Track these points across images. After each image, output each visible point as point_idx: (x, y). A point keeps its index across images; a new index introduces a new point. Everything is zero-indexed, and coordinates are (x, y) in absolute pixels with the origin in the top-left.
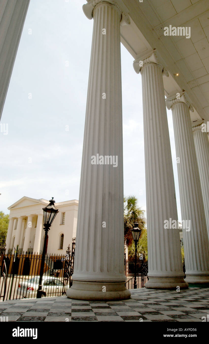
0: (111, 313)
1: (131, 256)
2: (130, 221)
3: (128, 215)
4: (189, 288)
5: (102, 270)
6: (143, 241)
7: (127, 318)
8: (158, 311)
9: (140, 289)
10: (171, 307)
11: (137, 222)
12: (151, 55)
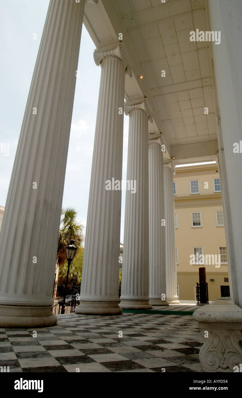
0: (32, 343)
1: (62, 277)
2: (64, 237)
3: (63, 230)
4: (123, 313)
5: (25, 291)
6: (77, 261)
7: (51, 347)
8: (87, 339)
9: (69, 315)
10: (102, 335)
11: (73, 239)
12: (116, 48)
